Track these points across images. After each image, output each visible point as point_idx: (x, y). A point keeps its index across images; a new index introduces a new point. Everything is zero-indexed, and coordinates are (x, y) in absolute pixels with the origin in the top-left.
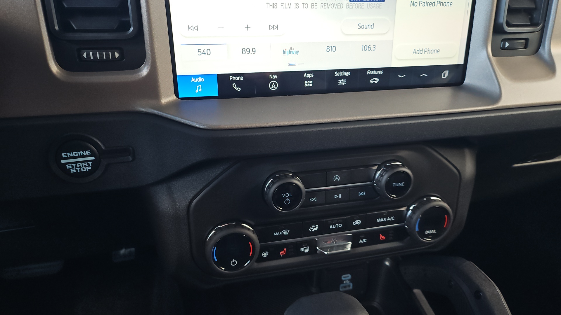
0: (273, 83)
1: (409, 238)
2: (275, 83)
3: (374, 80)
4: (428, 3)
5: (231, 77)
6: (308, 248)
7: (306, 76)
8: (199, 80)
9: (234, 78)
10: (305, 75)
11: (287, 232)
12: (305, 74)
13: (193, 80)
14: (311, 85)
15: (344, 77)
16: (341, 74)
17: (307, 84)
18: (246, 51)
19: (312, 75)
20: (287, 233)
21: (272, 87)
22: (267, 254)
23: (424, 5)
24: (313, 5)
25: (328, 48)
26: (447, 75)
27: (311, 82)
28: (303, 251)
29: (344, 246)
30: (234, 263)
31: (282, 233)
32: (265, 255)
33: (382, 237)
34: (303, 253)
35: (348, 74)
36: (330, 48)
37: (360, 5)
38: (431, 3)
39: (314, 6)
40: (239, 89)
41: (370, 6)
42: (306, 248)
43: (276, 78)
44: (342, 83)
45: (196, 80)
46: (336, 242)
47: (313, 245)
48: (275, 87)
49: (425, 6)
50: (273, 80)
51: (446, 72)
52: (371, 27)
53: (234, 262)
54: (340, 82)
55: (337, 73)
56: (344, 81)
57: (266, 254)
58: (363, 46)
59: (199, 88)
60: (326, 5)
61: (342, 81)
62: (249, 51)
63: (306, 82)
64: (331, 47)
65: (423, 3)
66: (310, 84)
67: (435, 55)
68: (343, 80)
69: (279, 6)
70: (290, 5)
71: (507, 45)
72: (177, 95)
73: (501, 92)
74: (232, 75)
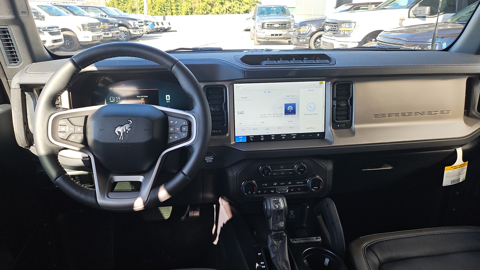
1: (309, 190)
7: (272, 136)
16: (283, 135)
18: (254, 129)
19: (274, 136)
20: (267, 185)
25: (278, 128)
26: (319, 135)
28: (272, 191)
29: (285, 191)
31: (265, 185)
33: (299, 189)
37: (288, 116)
38: (310, 114)
40: (252, 140)
41: (291, 116)
52: (292, 122)
53: (250, 192)
57: (259, 191)
58: (289, 127)
65: (308, 114)
69: (264, 117)
70: (267, 117)
71: (339, 126)
72: (235, 142)
73: (334, 141)
74: (250, 136)
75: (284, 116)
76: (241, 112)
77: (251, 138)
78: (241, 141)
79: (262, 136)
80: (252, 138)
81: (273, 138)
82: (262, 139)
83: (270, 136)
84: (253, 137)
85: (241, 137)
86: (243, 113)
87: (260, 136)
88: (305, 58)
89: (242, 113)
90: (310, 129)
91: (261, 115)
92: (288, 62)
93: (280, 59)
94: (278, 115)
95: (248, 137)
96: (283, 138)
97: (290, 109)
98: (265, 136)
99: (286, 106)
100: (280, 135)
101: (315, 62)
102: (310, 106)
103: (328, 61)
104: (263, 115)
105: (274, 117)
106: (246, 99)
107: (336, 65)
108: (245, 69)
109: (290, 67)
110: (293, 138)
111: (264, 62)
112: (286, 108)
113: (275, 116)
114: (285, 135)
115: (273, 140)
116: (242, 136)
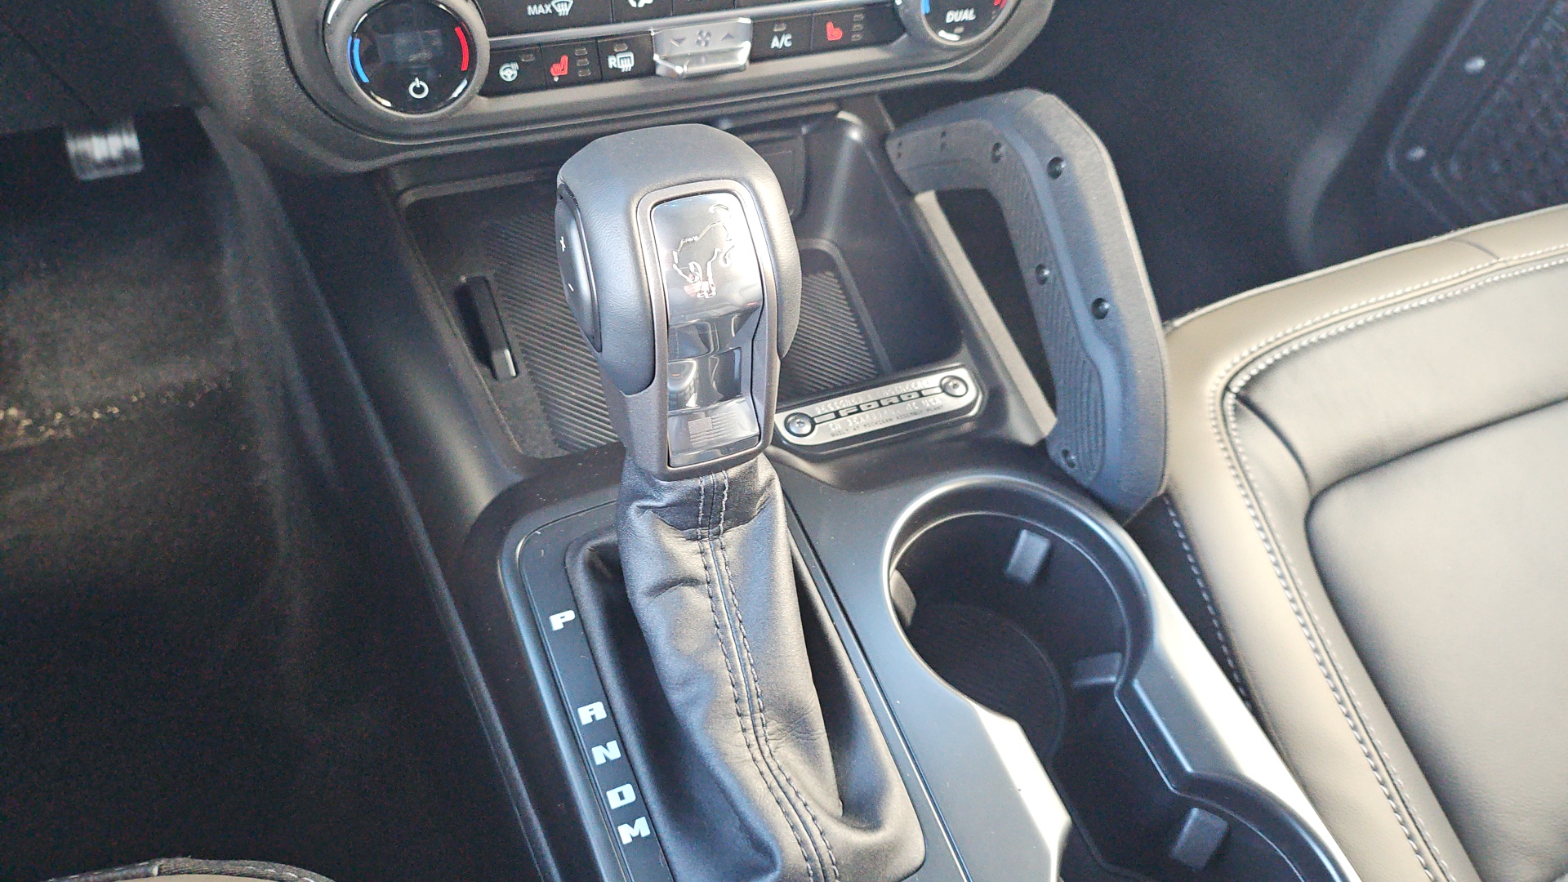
1: (905, 36)
6: (629, 57)
11: (566, 4)
20: (568, 11)
22: (516, 73)
28: (615, 66)
29: (730, 53)
30: (419, 90)
31: (552, 8)
32: (509, 73)
33: (834, 33)
34: (618, 75)
42: (623, 58)
46: (707, 44)
47: (644, 48)
53: (418, 86)
57: (511, 72)
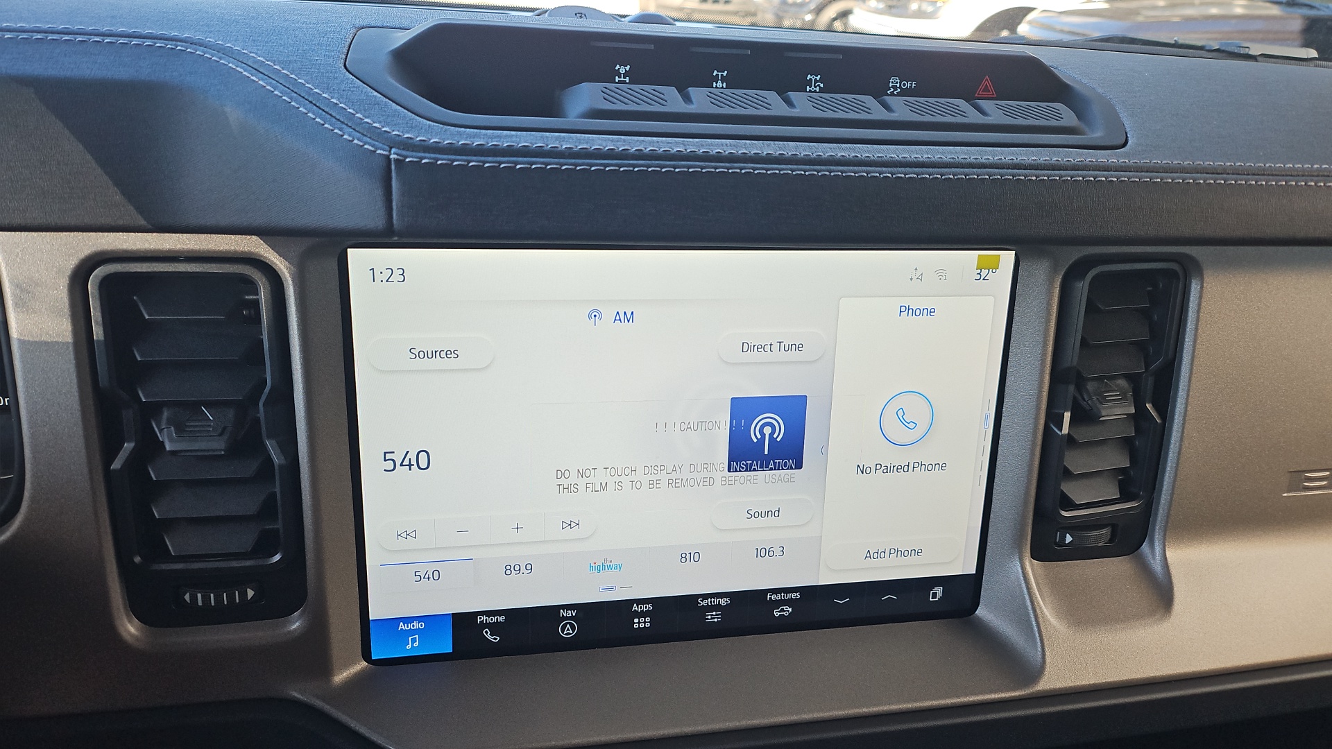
0: (566, 624)
2: (570, 624)
3: (783, 610)
4: (894, 467)
5: (480, 618)
7: (636, 609)
8: (413, 626)
9: (486, 619)
10: (635, 607)
12: (635, 605)
13: (402, 626)
14: (648, 625)
15: (717, 607)
16: (711, 602)
17: (639, 623)
18: (512, 569)
19: (650, 607)
21: (565, 633)
23: (885, 471)
24: (651, 482)
25: (683, 558)
26: (939, 595)
27: (648, 619)
35: (726, 601)
36: (688, 556)
37: (749, 478)
38: (900, 467)
39: (655, 484)
40: (496, 639)
41: (771, 479)
43: (574, 615)
44: (714, 618)
45: (408, 627)
48: (571, 632)
49: (887, 472)
50: (567, 618)
51: (939, 591)
52: (773, 514)
54: (709, 617)
55: (702, 601)
56: (717, 615)
58: (757, 549)
59: (414, 641)
60: (680, 481)
61: (712, 615)
62: (520, 570)
63: (636, 620)
64: (690, 553)
65: (883, 468)
66: (645, 622)
67: (914, 559)
68: (714, 613)
69: (582, 487)
70: (604, 487)
71: (1069, 539)
72: (366, 655)
73: (1048, 660)
74: (482, 613)
75: (725, 482)
76: (412, 456)
77: (484, 625)
78: (412, 647)
79: (563, 613)
80: (494, 628)
81: (640, 623)
82: (568, 632)
83: (622, 609)
84: (502, 619)
85: (416, 625)
86: (423, 464)
87: (550, 614)
88: (895, 81)
89: (419, 461)
90: (886, 561)
91: (561, 474)
92: (773, 103)
93: (716, 79)
94: (685, 474)
95: (464, 623)
96: (713, 617)
97: (767, 430)
98: (587, 612)
99: (743, 410)
100: (687, 603)
101: (980, 120)
102: (901, 413)
103: (1068, 117)
104: (574, 473)
105: (653, 484)
106: (451, 363)
107: (1126, 155)
108: (393, 143)
109: (790, 149)
110: (777, 614)
111: (585, 96)
112: (739, 423)
113: (663, 477)
114: (724, 602)
115: (643, 638)
116: (419, 619)
